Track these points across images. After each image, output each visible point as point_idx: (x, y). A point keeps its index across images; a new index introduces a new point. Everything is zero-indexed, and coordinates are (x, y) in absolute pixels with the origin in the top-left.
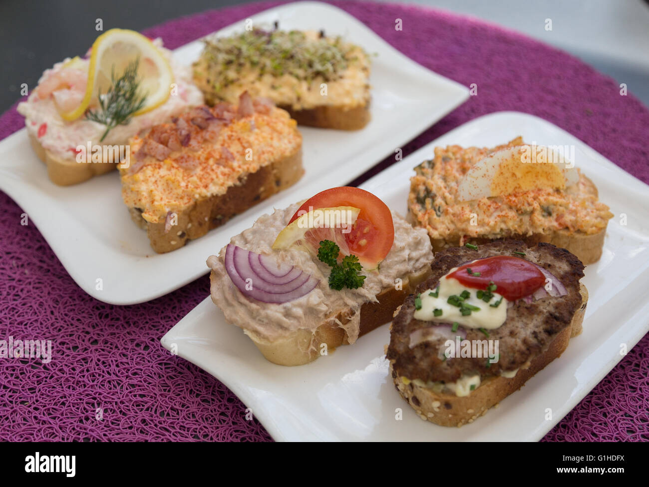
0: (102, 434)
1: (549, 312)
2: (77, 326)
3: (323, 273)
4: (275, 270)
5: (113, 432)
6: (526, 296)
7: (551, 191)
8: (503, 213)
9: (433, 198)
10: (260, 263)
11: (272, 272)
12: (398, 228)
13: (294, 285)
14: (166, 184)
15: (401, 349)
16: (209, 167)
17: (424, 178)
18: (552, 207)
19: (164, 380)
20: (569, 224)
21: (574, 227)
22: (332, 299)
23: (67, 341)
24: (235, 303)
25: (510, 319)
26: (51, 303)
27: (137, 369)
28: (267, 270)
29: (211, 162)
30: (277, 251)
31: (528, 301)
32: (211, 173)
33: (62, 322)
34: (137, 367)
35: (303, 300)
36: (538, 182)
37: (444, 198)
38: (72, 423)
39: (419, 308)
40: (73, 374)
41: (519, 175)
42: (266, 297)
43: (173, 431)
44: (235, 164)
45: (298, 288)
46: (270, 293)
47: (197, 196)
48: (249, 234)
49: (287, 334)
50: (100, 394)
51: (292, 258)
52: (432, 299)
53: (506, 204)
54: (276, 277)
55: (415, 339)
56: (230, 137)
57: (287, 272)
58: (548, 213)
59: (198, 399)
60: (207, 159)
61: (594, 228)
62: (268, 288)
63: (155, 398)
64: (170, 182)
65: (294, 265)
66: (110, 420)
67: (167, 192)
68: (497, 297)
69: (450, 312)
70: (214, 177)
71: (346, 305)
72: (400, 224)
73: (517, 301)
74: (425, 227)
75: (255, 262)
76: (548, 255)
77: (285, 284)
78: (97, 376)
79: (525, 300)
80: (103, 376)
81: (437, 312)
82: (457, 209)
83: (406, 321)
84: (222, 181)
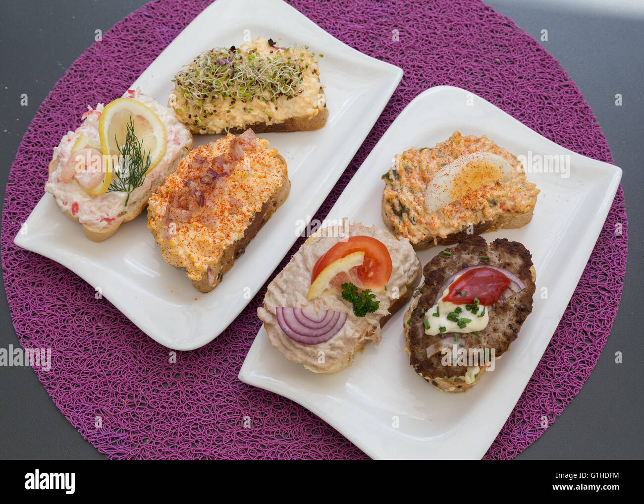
0: (213, 452)
1: (516, 306)
2: (159, 366)
3: (349, 307)
4: (315, 317)
5: (220, 448)
6: (499, 298)
7: (493, 185)
8: (462, 215)
9: (408, 212)
10: (304, 315)
11: (314, 320)
12: (391, 251)
13: (331, 324)
14: (198, 245)
15: (420, 357)
16: (225, 218)
17: (395, 193)
18: (496, 199)
19: (241, 397)
20: (510, 208)
21: (513, 209)
22: (359, 323)
23: (156, 380)
24: (292, 348)
25: (491, 319)
26: (131, 349)
27: (218, 392)
28: (311, 320)
29: (226, 213)
30: (312, 301)
31: (501, 302)
32: (229, 223)
33: (146, 364)
34: (218, 390)
35: (341, 334)
36: (483, 182)
37: (416, 211)
38: (188, 449)
39: (429, 328)
40: (172, 408)
41: (469, 181)
42: (315, 340)
43: (262, 437)
44: (244, 209)
45: (335, 325)
46: (316, 336)
47: (224, 248)
48: (283, 284)
49: (336, 361)
50: (199, 420)
51: (325, 303)
52: (435, 318)
53: (464, 207)
54: (318, 322)
55: (430, 351)
56: (234, 187)
57: (324, 316)
58: (494, 203)
59: (272, 407)
60: (222, 212)
61: (528, 207)
62: (315, 333)
63: (240, 413)
64: (201, 243)
65: (328, 309)
66: (215, 439)
67: (201, 250)
68: (481, 308)
69: (451, 326)
70: (232, 226)
71: (369, 324)
72: (391, 247)
73: (494, 305)
74: (406, 237)
75: (300, 316)
76: (505, 254)
77: (325, 326)
78: (190, 404)
79: (499, 301)
80: (195, 404)
81: (442, 329)
82: (427, 219)
83: (419, 335)
84: (239, 228)
